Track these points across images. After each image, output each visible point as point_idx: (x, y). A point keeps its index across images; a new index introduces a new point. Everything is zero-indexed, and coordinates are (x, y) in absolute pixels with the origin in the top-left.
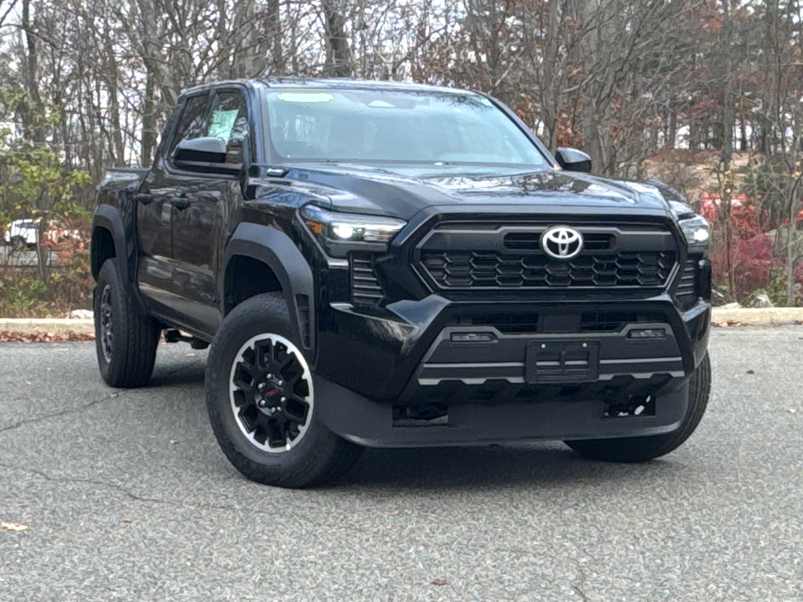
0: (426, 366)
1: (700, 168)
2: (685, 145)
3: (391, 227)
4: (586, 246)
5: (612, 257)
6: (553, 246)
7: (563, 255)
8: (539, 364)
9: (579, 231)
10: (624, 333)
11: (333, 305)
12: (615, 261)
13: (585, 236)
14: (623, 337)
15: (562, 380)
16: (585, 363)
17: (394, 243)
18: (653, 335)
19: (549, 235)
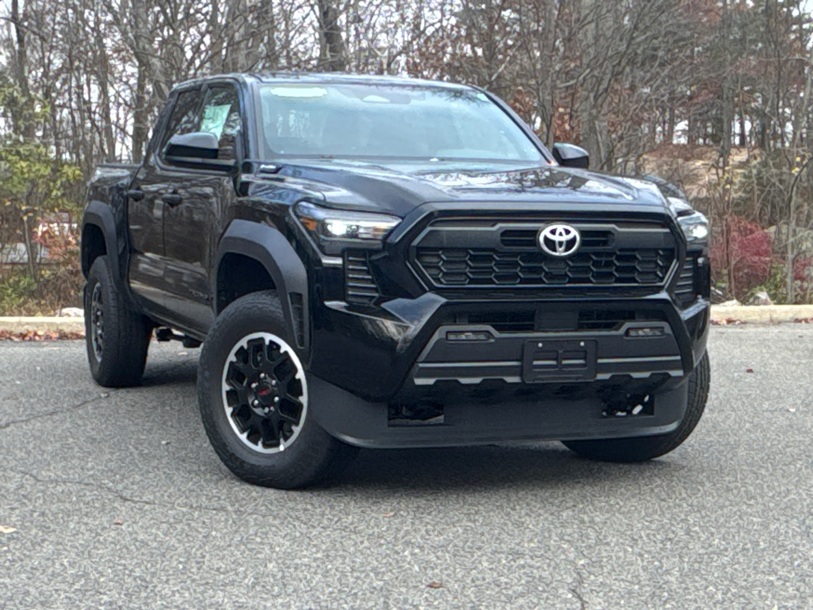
0: (421, 365)
1: (699, 163)
2: (683, 140)
3: (386, 224)
4: (583, 243)
5: (610, 254)
6: (550, 243)
7: (560, 252)
8: (536, 363)
9: (577, 228)
10: (622, 331)
11: (327, 303)
12: (613, 259)
13: (583, 233)
14: (621, 336)
15: (560, 378)
16: (581, 361)
17: (389, 241)
18: (651, 333)
19: (546, 232)
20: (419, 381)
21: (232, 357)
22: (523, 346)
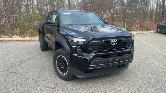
0: (91, 66)
3: (85, 40)
4: (118, 42)
6: (112, 43)
7: (114, 44)
8: (110, 63)
9: (117, 40)
10: (124, 56)
11: (74, 55)
12: (122, 44)
14: (123, 57)
16: (117, 62)
17: (85, 43)
18: (128, 56)
19: (112, 41)
20: (90, 69)
21: (58, 58)
22: (108, 61)
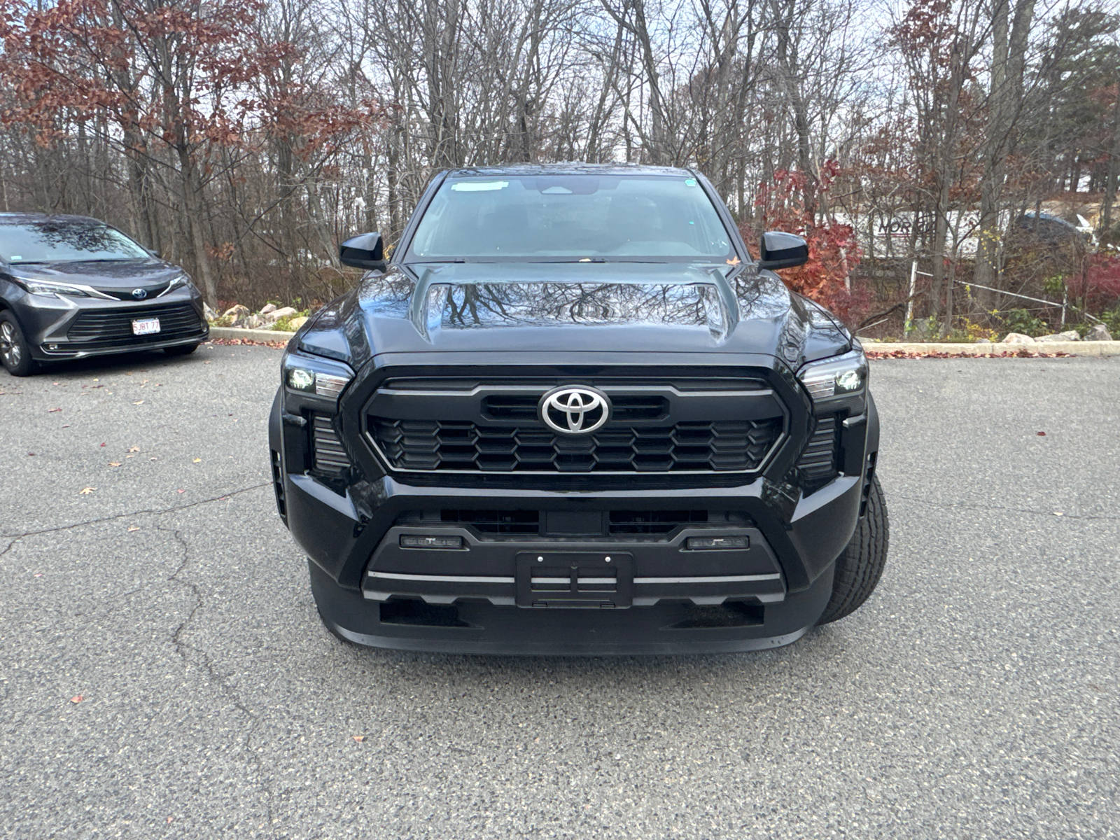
0: (372, 574)
4: (614, 414)
5: (668, 430)
6: (558, 416)
7: (575, 428)
8: (535, 580)
10: (677, 541)
13: (614, 400)
15: (574, 603)
16: (612, 581)
18: (726, 544)
19: (553, 399)
20: (371, 596)
22: (515, 559)
